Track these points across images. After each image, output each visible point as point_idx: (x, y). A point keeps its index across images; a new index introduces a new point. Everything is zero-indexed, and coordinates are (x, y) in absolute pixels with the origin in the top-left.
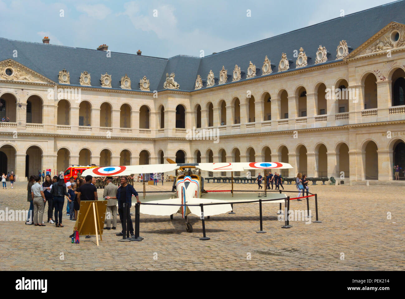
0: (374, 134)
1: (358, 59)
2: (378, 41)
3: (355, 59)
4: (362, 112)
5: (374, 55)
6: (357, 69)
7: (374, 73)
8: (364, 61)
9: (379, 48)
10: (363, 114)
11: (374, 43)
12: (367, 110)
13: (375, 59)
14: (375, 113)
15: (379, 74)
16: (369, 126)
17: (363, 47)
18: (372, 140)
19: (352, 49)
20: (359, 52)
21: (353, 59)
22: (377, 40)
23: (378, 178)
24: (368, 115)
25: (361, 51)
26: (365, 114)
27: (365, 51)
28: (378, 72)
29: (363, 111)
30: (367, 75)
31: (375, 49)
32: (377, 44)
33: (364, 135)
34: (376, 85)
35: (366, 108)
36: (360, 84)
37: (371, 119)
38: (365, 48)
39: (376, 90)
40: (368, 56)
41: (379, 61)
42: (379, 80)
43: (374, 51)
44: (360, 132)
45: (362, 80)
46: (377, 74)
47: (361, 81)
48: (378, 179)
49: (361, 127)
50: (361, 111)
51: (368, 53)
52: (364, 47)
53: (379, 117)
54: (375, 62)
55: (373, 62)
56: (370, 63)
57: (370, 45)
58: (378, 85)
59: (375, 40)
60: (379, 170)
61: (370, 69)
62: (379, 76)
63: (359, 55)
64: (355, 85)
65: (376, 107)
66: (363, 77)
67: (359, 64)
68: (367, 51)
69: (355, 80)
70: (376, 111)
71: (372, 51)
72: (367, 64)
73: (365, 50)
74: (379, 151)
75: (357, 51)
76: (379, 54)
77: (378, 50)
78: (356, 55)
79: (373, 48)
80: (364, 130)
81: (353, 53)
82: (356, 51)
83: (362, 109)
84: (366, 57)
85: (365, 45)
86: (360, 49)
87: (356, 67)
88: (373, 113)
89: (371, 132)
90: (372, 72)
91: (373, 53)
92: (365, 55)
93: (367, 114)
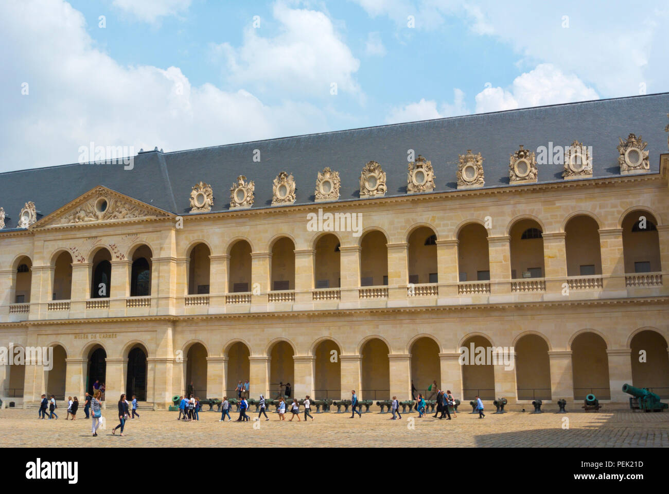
0: (62, 336)
1: (48, 229)
2: (78, 209)
3: (44, 229)
4: (49, 305)
5: (71, 227)
6: (46, 243)
7: (70, 252)
8: (57, 234)
9: (79, 218)
10: (50, 307)
11: (73, 211)
12: (55, 302)
13: (73, 233)
14: (67, 307)
15: (76, 254)
16: (57, 324)
17: (57, 214)
18: (60, 344)
19: (42, 215)
20: (52, 221)
21: (42, 229)
22: (77, 207)
23: (64, 398)
24: (57, 309)
25: (54, 220)
26: (53, 307)
27: (60, 220)
28: (75, 250)
29: (50, 303)
30: (60, 253)
31: (74, 218)
32: (77, 213)
33: (49, 336)
34: (71, 267)
35: (54, 299)
36: (49, 265)
37: (60, 315)
38: (60, 216)
39: (70, 275)
40: (64, 228)
41: (78, 236)
42: (75, 262)
43: (72, 221)
44: (43, 332)
45: (53, 259)
46: (74, 253)
47: (50, 260)
48: (64, 400)
49: (46, 325)
50: (48, 302)
51: (63, 223)
52: (59, 214)
53: (72, 312)
54: (73, 236)
55: (69, 237)
56: (65, 237)
57: (67, 212)
58: (73, 267)
59: (75, 206)
60: (67, 386)
61: (65, 245)
62: (76, 256)
63: (52, 224)
64: (42, 265)
65: (69, 298)
66: (54, 256)
67: (50, 236)
68: (63, 220)
69: (42, 258)
70: (68, 304)
71: (70, 221)
72: (60, 237)
73: (60, 218)
74: (68, 359)
75: (49, 219)
76: (79, 227)
77: (78, 220)
78: (47, 225)
79: (72, 217)
80: (49, 330)
81: (42, 221)
82: (47, 219)
83: (50, 299)
84: (60, 228)
85: (61, 212)
86: (53, 217)
87: (45, 241)
88: (64, 307)
89: (60, 332)
90: (68, 250)
91: (70, 224)
92: (59, 225)
93: (55, 307)
